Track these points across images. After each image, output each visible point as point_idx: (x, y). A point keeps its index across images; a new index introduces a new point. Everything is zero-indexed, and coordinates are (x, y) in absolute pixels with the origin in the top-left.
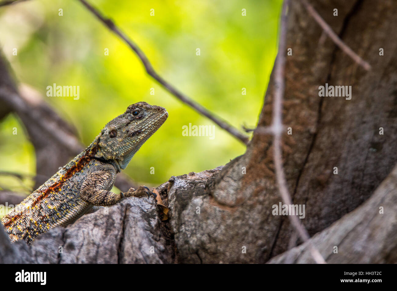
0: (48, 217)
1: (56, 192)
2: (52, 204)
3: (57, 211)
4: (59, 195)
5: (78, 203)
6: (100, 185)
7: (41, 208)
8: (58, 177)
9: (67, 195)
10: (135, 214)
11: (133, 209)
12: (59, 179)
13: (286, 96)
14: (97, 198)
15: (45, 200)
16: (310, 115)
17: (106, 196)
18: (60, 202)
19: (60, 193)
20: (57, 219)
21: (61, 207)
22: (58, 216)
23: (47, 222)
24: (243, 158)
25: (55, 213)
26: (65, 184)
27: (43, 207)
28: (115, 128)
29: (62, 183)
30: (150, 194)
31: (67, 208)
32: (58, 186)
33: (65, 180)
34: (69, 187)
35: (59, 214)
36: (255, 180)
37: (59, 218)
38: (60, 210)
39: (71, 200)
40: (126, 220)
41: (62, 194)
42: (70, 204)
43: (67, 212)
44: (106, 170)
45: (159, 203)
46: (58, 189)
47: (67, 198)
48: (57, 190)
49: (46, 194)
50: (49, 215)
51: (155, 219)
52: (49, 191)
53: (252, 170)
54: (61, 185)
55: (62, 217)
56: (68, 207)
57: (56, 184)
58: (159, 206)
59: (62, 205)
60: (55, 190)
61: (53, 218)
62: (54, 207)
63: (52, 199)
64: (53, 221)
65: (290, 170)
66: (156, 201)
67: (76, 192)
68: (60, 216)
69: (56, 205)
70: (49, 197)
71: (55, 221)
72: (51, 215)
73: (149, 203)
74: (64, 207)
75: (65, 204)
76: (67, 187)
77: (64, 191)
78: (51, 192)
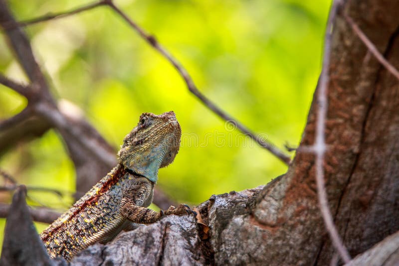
0: (84, 231)
1: (93, 205)
2: (89, 218)
3: (93, 225)
4: (96, 209)
5: (115, 217)
7: (78, 221)
8: (94, 191)
9: (103, 209)
10: (175, 232)
11: (173, 227)
12: (95, 193)
13: (329, 115)
14: (137, 216)
15: (82, 214)
16: (354, 135)
17: (145, 214)
18: (97, 215)
19: (97, 207)
20: (93, 233)
21: (97, 221)
22: (94, 230)
23: (83, 235)
24: (284, 177)
25: (92, 227)
26: (102, 198)
27: (80, 221)
29: (98, 196)
30: (191, 213)
31: (103, 223)
32: (94, 199)
33: (101, 194)
35: (95, 228)
36: (297, 200)
37: (95, 232)
38: (96, 224)
39: (108, 214)
40: (165, 238)
41: (99, 208)
42: (106, 218)
43: (104, 226)
45: (198, 221)
46: (95, 203)
47: (103, 212)
48: (93, 204)
49: (82, 208)
50: (85, 229)
51: (194, 237)
52: (85, 205)
53: (294, 189)
54: (98, 199)
55: (98, 231)
56: (104, 221)
57: (93, 198)
58: (199, 224)
59: (98, 219)
60: (91, 203)
61: (89, 231)
62: (91, 221)
63: (89, 212)
64: (89, 235)
65: (332, 190)
67: (112, 206)
68: (96, 230)
69: (93, 219)
70: (86, 211)
71: (91, 235)
72: (87, 229)
73: (189, 222)
74: (101, 221)
75: (102, 218)
76: (104, 201)
77: (101, 205)
78: (88, 206)
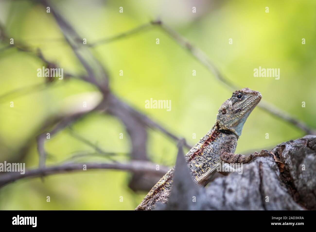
0: (196, 172)
1: (200, 155)
2: (198, 164)
3: (201, 168)
4: (202, 158)
5: (215, 162)
6: (232, 149)
8: (198, 146)
9: (207, 157)
10: (265, 168)
12: (200, 147)
14: (233, 160)
15: (193, 161)
17: (239, 158)
18: (203, 162)
19: (202, 156)
20: (202, 173)
21: (204, 166)
22: (202, 172)
23: (196, 175)
25: (201, 169)
26: (205, 150)
27: (192, 166)
28: (225, 107)
29: (203, 149)
30: (270, 155)
31: (208, 166)
32: (200, 151)
33: (204, 147)
34: (208, 152)
35: (203, 170)
37: (203, 173)
38: (203, 167)
39: (210, 160)
40: (261, 172)
41: (204, 157)
42: (210, 163)
43: (208, 169)
44: (231, 139)
45: (276, 161)
46: (201, 153)
47: (207, 159)
48: (200, 154)
49: (193, 157)
50: (197, 171)
51: (277, 171)
52: (195, 155)
54: (203, 151)
55: (205, 172)
56: (208, 165)
57: (199, 150)
58: (277, 163)
59: (204, 164)
60: (198, 154)
61: (199, 173)
62: (200, 166)
63: (198, 160)
64: (200, 175)
66: (275, 160)
67: (213, 155)
68: (204, 172)
69: (200, 165)
70: (196, 159)
71: (201, 175)
72: (198, 171)
73: (271, 161)
74: (206, 166)
75: (207, 163)
76: (207, 152)
77: (205, 154)
78: (196, 156)
